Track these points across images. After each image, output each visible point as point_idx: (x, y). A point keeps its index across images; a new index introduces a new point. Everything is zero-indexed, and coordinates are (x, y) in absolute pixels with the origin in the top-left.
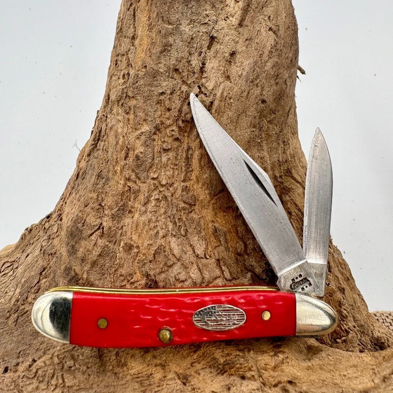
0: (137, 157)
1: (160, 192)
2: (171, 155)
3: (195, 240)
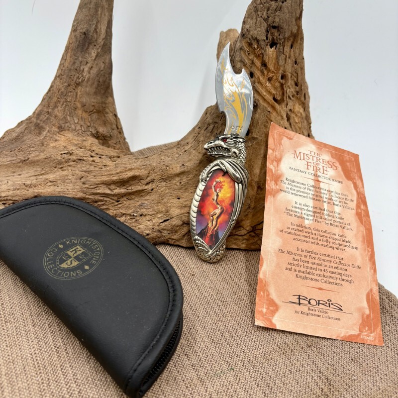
0: (62, 92)
1: (67, 103)
2: (72, 93)
3: (75, 118)
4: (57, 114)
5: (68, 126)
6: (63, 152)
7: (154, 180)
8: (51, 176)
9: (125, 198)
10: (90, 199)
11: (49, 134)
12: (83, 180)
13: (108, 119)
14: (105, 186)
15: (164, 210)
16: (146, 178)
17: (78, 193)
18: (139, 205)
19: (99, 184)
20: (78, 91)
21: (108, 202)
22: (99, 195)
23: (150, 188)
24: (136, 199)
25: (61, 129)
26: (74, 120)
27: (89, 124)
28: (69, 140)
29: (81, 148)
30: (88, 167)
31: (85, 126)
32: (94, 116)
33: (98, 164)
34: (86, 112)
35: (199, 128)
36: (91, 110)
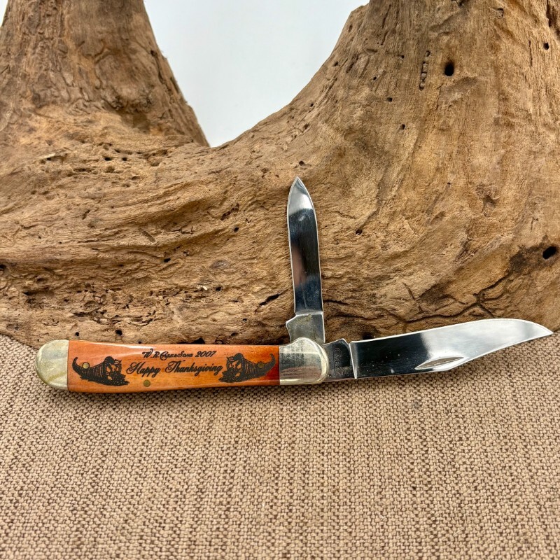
1: (45, 43)
2: (52, 19)
3: (66, 75)
4: (27, 69)
5: (52, 95)
6: (46, 157)
7: (238, 205)
8: (26, 215)
9: (180, 253)
10: (107, 260)
11: (15, 117)
12: (89, 218)
13: (139, 66)
14: (135, 228)
15: (265, 273)
16: (221, 204)
17: (82, 248)
18: (212, 267)
19: (122, 225)
20: (65, 12)
21: (145, 263)
22: (124, 251)
23: (232, 227)
24: (205, 253)
25: (39, 102)
26: (64, 79)
27: (97, 83)
28: (56, 125)
29: (83, 142)
30: (98, 185)
31: (90, 90)
32: (107, 63)
33: (120, 175)
34: (87, 56)
35: (336, 64)
36: (98, 51)
